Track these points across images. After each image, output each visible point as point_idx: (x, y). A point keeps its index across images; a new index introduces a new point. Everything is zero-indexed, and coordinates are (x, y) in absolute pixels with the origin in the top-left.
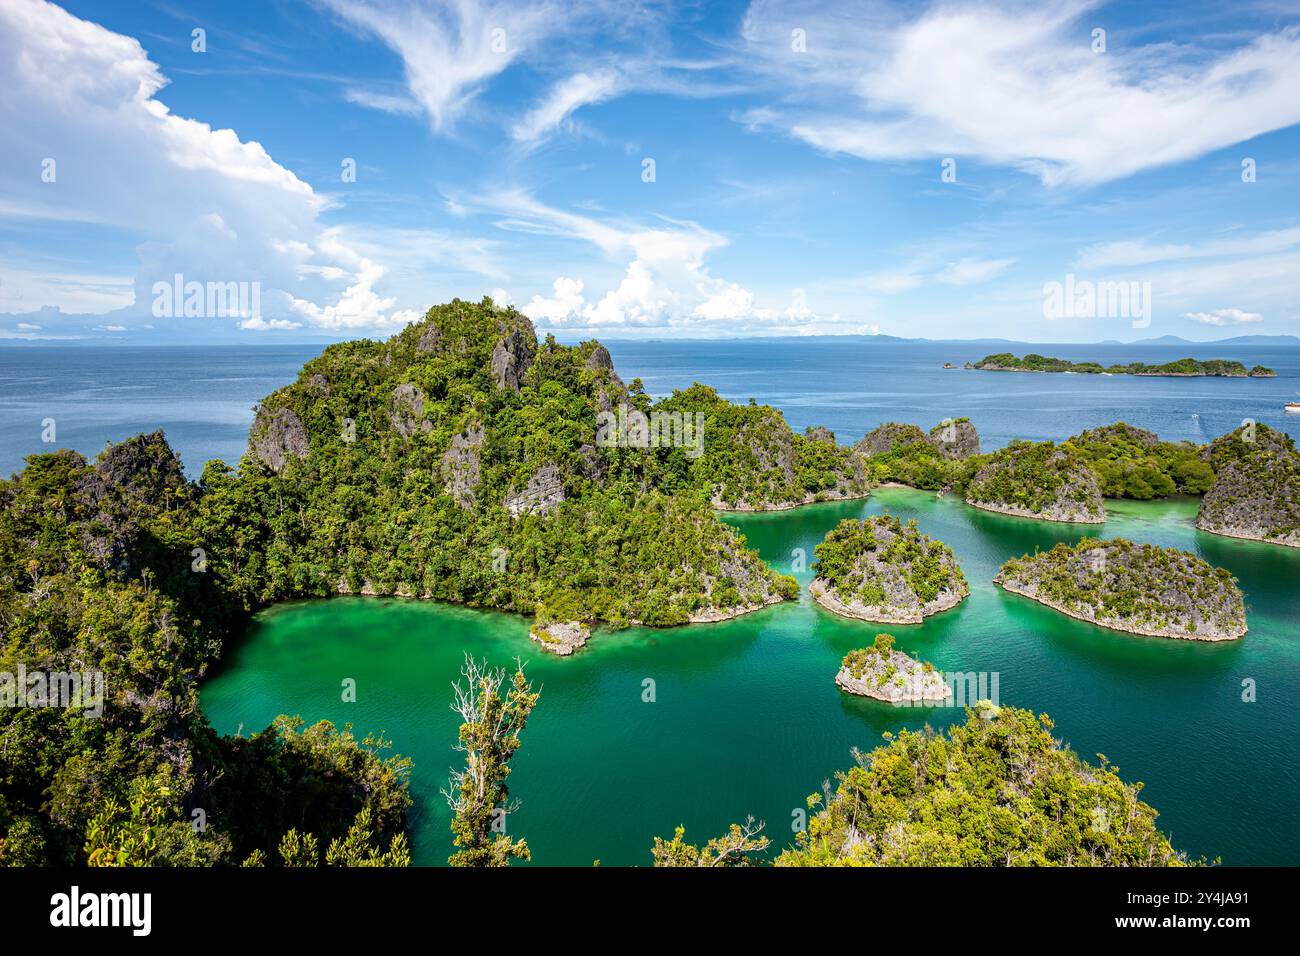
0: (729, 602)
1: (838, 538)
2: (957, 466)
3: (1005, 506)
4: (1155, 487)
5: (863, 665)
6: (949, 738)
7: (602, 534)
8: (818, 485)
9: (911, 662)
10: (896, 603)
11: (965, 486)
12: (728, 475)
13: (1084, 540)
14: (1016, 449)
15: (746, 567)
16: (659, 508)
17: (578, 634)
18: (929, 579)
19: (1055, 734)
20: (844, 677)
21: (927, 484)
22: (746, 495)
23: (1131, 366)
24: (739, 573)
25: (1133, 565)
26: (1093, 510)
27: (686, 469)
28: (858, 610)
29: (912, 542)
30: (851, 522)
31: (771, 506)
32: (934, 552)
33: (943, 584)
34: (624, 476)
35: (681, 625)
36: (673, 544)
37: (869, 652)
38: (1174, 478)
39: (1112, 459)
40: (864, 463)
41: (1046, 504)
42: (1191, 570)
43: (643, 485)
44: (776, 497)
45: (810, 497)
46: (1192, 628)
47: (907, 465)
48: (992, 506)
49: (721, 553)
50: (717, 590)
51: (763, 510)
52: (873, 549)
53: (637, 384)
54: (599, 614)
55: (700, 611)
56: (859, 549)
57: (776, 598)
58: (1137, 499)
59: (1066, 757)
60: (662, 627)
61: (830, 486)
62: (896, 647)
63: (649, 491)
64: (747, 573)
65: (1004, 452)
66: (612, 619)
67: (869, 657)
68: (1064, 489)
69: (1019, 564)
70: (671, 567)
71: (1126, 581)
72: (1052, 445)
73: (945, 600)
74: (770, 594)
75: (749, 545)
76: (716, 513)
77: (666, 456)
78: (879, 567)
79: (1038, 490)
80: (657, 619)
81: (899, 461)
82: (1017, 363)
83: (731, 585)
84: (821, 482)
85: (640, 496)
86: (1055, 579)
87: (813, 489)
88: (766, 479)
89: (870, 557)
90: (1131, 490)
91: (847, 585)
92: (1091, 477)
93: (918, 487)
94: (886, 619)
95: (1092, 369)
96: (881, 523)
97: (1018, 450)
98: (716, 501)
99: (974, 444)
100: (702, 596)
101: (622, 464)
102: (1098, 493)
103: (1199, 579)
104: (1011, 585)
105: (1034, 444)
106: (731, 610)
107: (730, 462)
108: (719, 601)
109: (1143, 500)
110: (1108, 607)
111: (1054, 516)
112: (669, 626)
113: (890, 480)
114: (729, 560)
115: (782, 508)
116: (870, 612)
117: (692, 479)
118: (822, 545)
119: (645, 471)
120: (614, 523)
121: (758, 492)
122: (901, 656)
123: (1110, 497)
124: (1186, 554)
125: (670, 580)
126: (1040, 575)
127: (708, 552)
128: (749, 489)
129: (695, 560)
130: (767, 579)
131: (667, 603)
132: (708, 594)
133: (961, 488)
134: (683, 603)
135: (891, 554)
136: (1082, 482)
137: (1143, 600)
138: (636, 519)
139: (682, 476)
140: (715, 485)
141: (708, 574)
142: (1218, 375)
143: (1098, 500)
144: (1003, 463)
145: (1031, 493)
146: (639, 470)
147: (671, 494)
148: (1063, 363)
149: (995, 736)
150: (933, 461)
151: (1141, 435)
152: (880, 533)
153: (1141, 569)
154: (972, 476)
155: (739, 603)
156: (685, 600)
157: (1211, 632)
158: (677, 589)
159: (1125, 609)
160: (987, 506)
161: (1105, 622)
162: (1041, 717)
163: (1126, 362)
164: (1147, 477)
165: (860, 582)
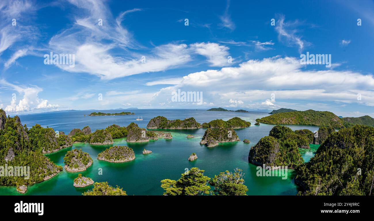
0: (50, 174)
1: (67, 156)
2: (88, 136)
3: (97, 143)
4: (120, 135)
5: (78, 181)
6: (93, 191)
7: (23, 163)
8: (62, 144)
9: (86, 178)
10: (81, 167)
11: (89, 140)
12: (45, 145)
13: (110, 147)
14: (97, 131)
15: (51, 166)
16: (33, 155)
17: (25, 188)
18: (86, 161)
19: (109, 185)
20: (75, 184)
21: (83, 141)
22: (49, 149)
23: (115, 113)
24: (51, 167)
25: (118, 150)
26: (111, 141)
27: (37, 145)
28: (74, 170)
29: (81, 154)
30: (69, 152)
31: (54, 151)
32: (85, 155)
33: (88, 161)
34: (25, 148)
35: (43, 181)
36: (37, 163)
37: (78, 178)
38: (123, 133)
39: (113, 131)
40: (70, 138)
41: (103, 141)
42: (126, 149)
43: (29, 150)
44: (55, 149)
45: (61, 147)
46: (128, 159)
47: (79, 137)
48: (95, 144)
49: (46, 163)
50: (47, 172)
51: (53, 152)
52: (74, 157)
53: (25, 126)
54: (27, 182)
55: (45, 177)
56: (72, 157)
57: (59, 171)
58: (118, 138)
59: (111, 188)
60: (39, 182)
61: (65, 144)
62: (82, 176)
63: (30, 151)
64: (52, 167)
65: (95, 132)
66: (30, 183)
67: (78, 179)
68: (106, 138)
69: (101, 154)
70: (37, 168)
71: (118, 154)
72: (103, 130)
73: (89, 164)
74: (57, 170)
75: (51, 160)
76: (44, 154)
77: (32, 142)
78: (76, 160)
79: (102, 139)
80: (38, 181)
81: (77, 137)
82: (97, 114)
83: (50, 170)
84: (63, 143)
85: (29, 152)
86: (107, 156)
87: (61, 145)
88: (52, 145)
89: (74, 158)
90: (117, 136)
91: (71, 165)
92: (110, 135)
93: (81, 142)
94: (80, 171)
95: (109, 115)
96: (75, 151)
97: (98, 131)
98: (44, 152)
99: (90, 131)
100: (45, 174)
101: (24, 145)
102: (112, 138)
103: (128, 150)
104: (100, 158)
105: (100, 130)
106: (51, 176)
107: (45, 142)
108: (48, 174)
109: (119, 138)
110: (116, 159)
111: (105, 143)
112: (41, 182)
113: (76, 141)
114: (48, 165)
115: (56, 151)
116: (76, 170)
117: (38, 147)
118: (65, 158)
119: (29, 146)
120: (25, 160)
121: (51, 148)
122: (84, 177)
123: (114, 138)
124: (126, 147)
125: (38, 172)
126: (104, 155)
127: (43, 163)
128: (49, 147)
129: (42, 166)
130: (56, 167)
131: (39, 177)
132: (46, 173)
133: (89, 141)
134: (42, 176)
135: (78, 157)
136: (109, 136)
137: (121, 156)
138: (29, 158)
139: (36, 147)
140: (43, 148)
141: (45, 168)
142: (128, 115)
143: (112, 139)
144: (95, 135)
145: (101, 140)
146: (27, 146)
147: (35, 151)
148: (104, 114)
149: (99, 188)
150: (83, 136)
151: (117, 126)
152: (75, 153)
153: (119, 151)
154: (90, 138)
155: (52, 174)
156: (42, 175)
157: (131, 159)
158: (40, 173)
159: (118, 158)
160: (94, 144)
161: (116, 162)
162: (106, 182)
163: (114, 113)
164: (119, 134)
165: (73, 164)
